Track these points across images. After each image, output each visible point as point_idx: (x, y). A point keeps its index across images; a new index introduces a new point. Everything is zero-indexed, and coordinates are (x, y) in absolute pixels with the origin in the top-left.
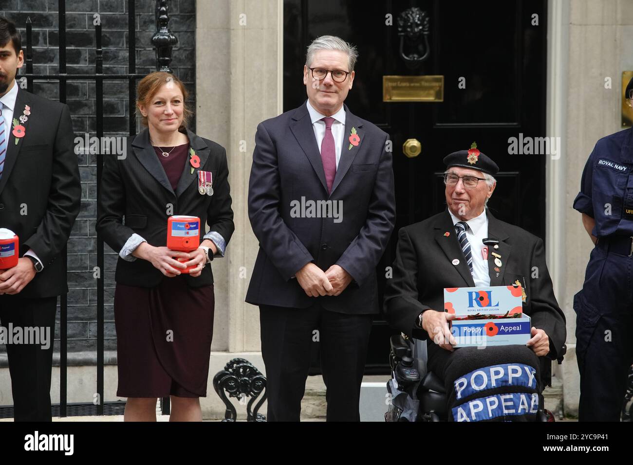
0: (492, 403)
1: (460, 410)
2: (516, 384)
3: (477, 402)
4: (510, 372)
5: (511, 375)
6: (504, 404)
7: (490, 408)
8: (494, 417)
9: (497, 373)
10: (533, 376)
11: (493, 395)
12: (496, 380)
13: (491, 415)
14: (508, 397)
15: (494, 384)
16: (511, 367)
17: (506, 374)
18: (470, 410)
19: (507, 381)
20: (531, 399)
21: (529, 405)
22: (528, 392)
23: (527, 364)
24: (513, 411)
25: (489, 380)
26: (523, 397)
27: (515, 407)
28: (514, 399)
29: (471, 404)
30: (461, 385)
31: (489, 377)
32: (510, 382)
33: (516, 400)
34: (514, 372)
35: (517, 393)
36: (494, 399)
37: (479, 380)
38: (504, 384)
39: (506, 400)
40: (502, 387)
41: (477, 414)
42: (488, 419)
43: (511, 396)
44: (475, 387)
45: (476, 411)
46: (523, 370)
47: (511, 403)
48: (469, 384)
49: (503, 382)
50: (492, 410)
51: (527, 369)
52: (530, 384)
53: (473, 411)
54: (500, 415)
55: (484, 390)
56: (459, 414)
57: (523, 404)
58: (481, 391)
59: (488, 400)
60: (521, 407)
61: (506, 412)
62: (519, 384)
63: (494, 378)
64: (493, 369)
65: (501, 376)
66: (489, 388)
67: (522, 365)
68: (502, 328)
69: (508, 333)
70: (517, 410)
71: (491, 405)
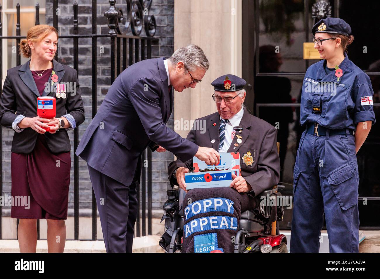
0: (203, 222)
1: (187, 227)
2: (219, 210)
3: (195, 221)
4: (215, 202)
5: (216, 205)
6: (211, 223)
7: (202, 225)
8: (205, 230)
9: (207, 203)
10: (231, 205)
11: (204, 217)
12: (207, 208)
13: (202, 229)
14: (214, 218)
15: (205, 210)
16: (216, 200)
17: (213, 204)
18: (191, 226)
19: (213, 209)
20: (230, 220)
21: (229, 224)
22: (228, 215)
23: (227, 198)
24: (216, 227)
25: (203, 208)
26: (224, 218)
27: (218, 224)
28: (218, 220)
29: (192, 222)
30: (187, 211)
31: (202, 206)
32: (215, 209)
33: (219, 220)
34: (218, 203)
35: (219, 215)
36: (205, 219)
37: (196, 207)
38: (212, 210)
39: (213, 220)
40: (211, 212)
41: (194, 228)
42: (200, 231)
43: (216, 218)
44: (194, 212)
45: (194, 226)
46: (224, 202)
47: (216, 222)
48: (191, 211)
49: (211, 209)
50: (203, 226)
51: (226, 201)
52: (229, 210)
53: (192, 226)
54: (209, 229)
55: (199, 214)
56: (187, 229)
57: (224, 222)
58: (197, 215)
59: (201, 220)
60: (222, 224)
61: (212, 227)
62: (221, 210)
63: (205, 206)
64: (205, 202)
65: (210, 205)
66: (202, 212)
67: (223, 199)
68: (215, 177)
69: (218, 180)
70: (219, 226)
71: (202, 223)
